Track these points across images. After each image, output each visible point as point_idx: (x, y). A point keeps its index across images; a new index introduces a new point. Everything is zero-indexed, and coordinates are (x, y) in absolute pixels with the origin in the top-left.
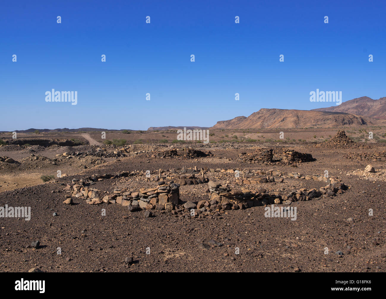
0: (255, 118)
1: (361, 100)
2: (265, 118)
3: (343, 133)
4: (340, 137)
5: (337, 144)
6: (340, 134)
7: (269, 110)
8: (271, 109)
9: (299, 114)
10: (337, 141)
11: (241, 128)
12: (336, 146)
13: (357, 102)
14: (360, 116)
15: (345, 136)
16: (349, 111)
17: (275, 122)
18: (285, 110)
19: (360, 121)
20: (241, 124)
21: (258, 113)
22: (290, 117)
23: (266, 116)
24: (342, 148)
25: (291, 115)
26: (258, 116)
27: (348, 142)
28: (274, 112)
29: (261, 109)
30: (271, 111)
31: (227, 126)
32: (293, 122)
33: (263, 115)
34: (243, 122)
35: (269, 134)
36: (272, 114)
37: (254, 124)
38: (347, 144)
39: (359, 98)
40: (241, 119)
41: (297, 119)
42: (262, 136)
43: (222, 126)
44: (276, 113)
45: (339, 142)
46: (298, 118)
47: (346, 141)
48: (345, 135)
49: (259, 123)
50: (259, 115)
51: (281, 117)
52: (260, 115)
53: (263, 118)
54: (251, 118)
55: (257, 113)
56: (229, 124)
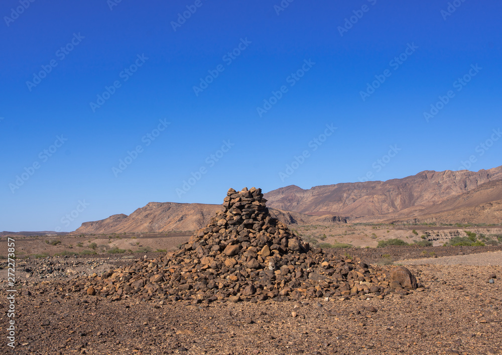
0: (140, 217)
1: (288, 190)
2: (155, 217)
3: (257, 203)
4: (240, 221)
5: (217, 268)
6: (241, 207)
7: (161, 205)
8: (164, 203)
9: (205, 210)
10: (222, 249)
11: (119, 232)
12: (211, 282)
13: (283, 192)
14: (288, 212)
15: (268, 218)
16: (273, 205)
17: (170, 222)
18: (184, 204)
19: (289, 219)
20: (118, 226)
21: (145, 209)
22: (191, 214)
23: (156, 213)
24: (248, 290)
25: (192, 211)
26: (145, 214)
27: (282, 252)
28: (167, 207)
29: (149, 203)
30: (163, 207)
31: (97, 229)
32: (196, 221)
33: (152, 211)
34: (122, 223)
35: (150, 240)
36: (165, 211)
37: (139, 226)
38: (277, 267)
39: (285, 188)
40: (119, 218)
41: (202, 218)
42: (138, 244)
43: (90, 230)
44: (171, 209)
45: (233, 254)
46: (203, 215)
47: (270, 243)
48: (264, 210)
49: (146, 225)
50: (146, 212)
51: (178, 215)
52: (148, 212)
53: (152, 216)
54: (133, 217)
55: (142, 208)
56: (101, 226)
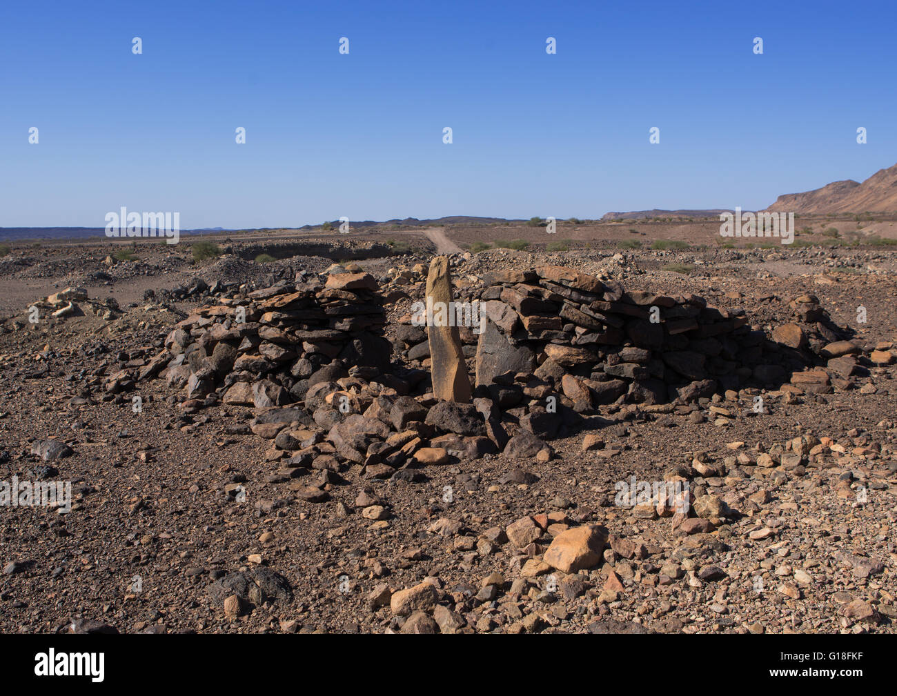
0: (883, 185)
11: (844, 210)
20: (843, 201)
21: (892, 172)
26: (893, 179)
31: (805, 206)
34: (849, 196)
37: (880, 201)
40: (844, 187)
43: (792, 207)
49: (894, 198)
50: (895, 176)
54: (871, 185)
55: (888, 170)
56: (812, 201)
